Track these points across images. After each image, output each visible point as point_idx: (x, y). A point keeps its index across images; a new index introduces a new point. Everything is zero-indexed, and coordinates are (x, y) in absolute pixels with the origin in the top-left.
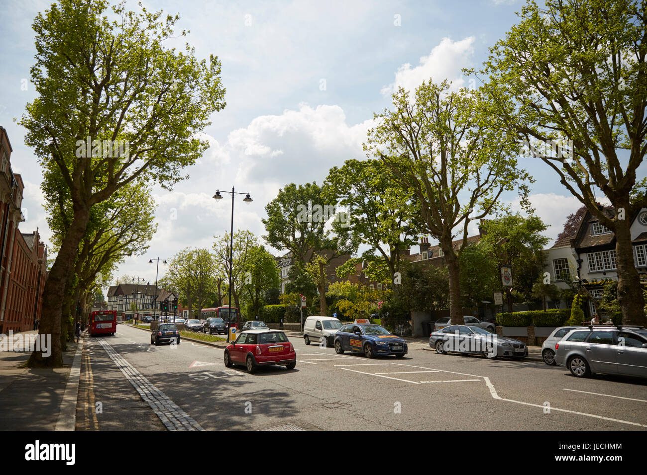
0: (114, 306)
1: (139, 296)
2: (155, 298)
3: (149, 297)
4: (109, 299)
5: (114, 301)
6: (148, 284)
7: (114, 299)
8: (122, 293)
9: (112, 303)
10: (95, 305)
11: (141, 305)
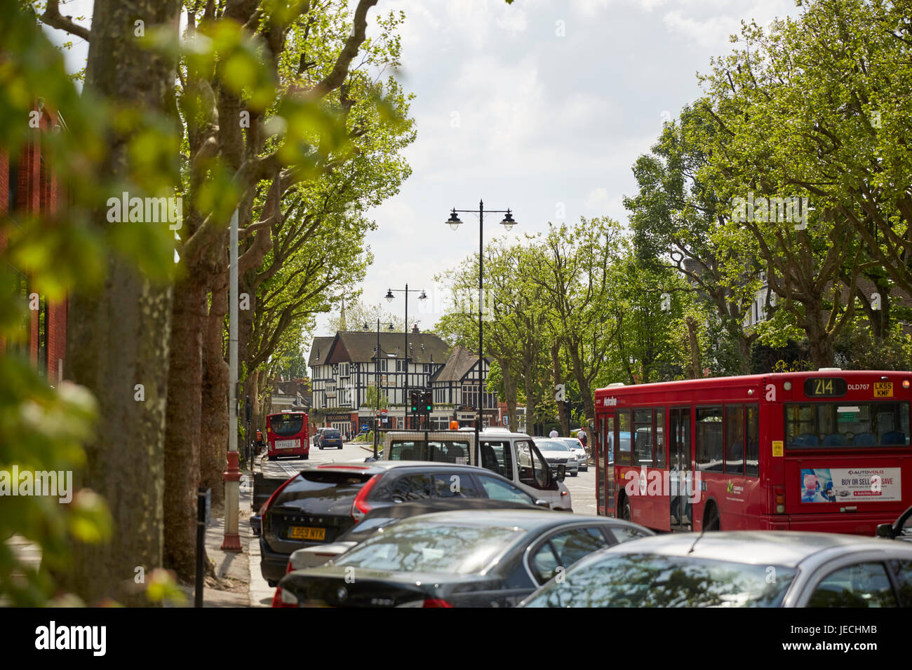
0: (329, 393)
1: (392, 367)
2: (434, 370)
3: (420, 369)
4: (314, 374)
5: (327, 381)
6: (416, 329)
7: (326, 373)
8: (346, 358)
9: (323, 385)
10: (283, 386)
11: (399, 392)
